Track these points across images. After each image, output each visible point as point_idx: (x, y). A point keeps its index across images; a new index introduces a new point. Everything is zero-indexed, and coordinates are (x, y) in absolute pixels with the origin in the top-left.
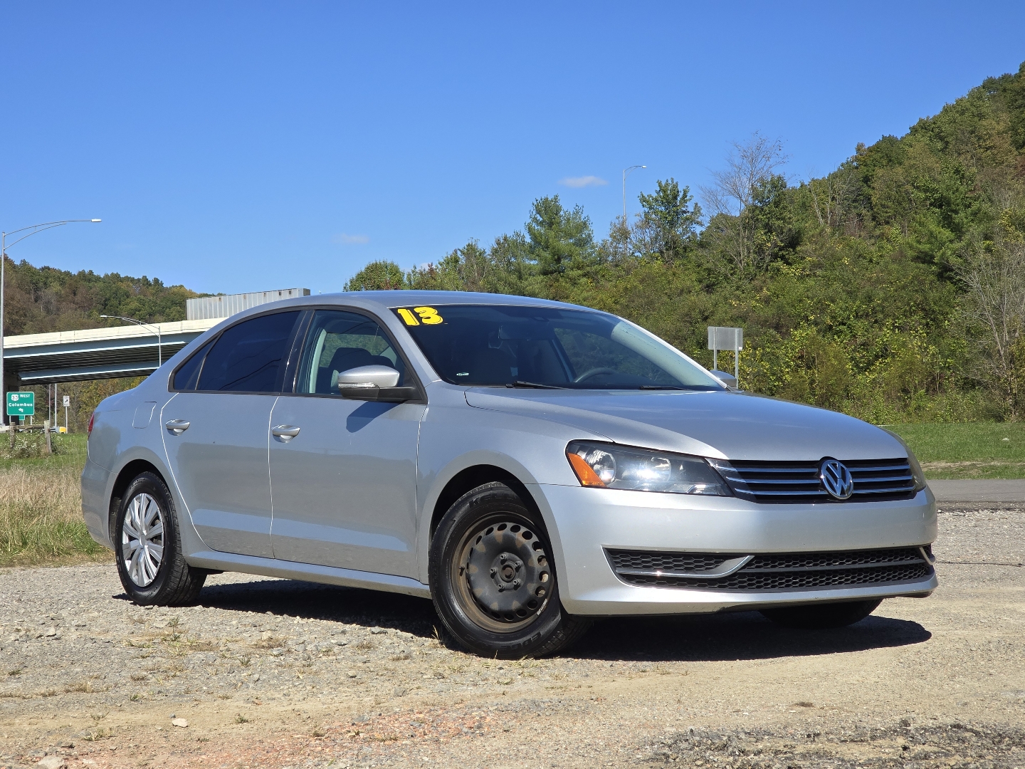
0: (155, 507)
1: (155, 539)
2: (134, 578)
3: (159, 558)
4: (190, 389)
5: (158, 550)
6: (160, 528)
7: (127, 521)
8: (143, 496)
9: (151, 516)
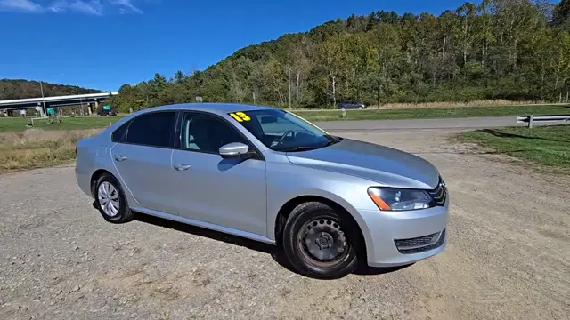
0: (112, 188)
1: (115, 200)
2: (107, 213)
3: (118, 207)
4: (123, 141)
5: (117, 204)
6: (116, 196)
7: (100, 191)
8: (107, 183)
9: (111, 191)
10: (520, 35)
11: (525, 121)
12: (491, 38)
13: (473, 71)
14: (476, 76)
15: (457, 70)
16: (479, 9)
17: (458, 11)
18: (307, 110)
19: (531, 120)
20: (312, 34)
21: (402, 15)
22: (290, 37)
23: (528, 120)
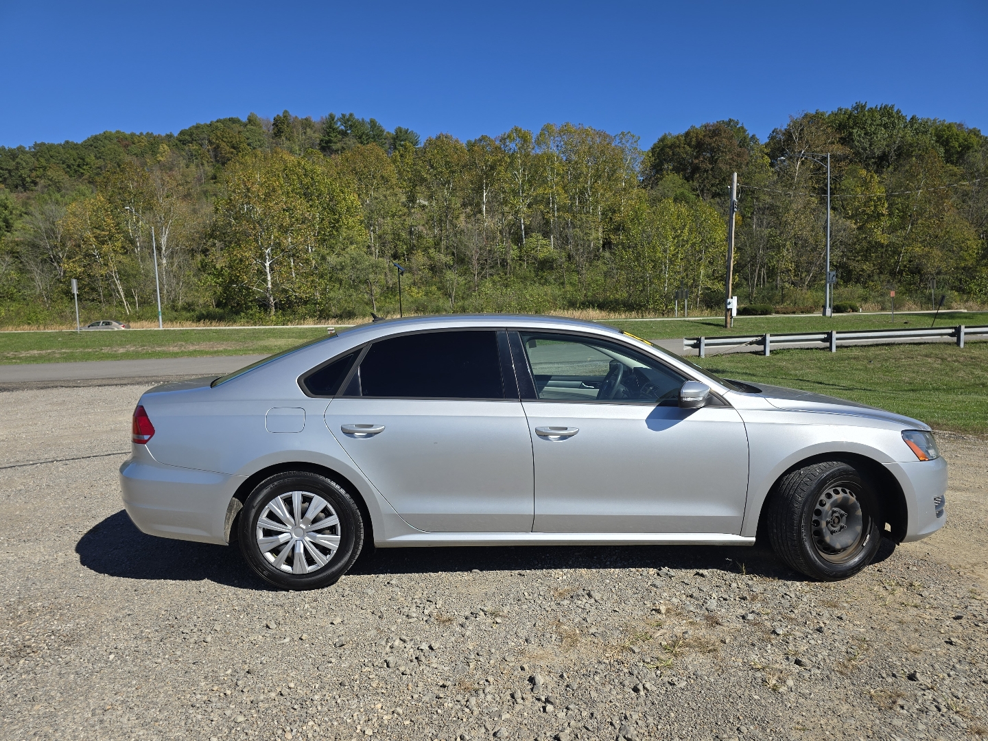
10: (606, 198)
11: (694, 346)
12: (563, 199)
13: (541, 256)
14: (545, 265)
15: (514, 252)
16: (538, 143)
17: (503, 140)
18: (201, 327)
19: (703, 346)
20: (184, 142)
21: (393, 132)
22: (125, 141)
23: (697, 346)
